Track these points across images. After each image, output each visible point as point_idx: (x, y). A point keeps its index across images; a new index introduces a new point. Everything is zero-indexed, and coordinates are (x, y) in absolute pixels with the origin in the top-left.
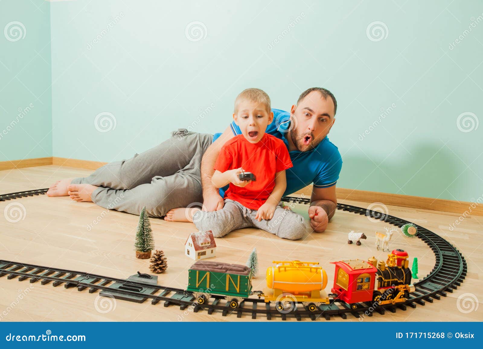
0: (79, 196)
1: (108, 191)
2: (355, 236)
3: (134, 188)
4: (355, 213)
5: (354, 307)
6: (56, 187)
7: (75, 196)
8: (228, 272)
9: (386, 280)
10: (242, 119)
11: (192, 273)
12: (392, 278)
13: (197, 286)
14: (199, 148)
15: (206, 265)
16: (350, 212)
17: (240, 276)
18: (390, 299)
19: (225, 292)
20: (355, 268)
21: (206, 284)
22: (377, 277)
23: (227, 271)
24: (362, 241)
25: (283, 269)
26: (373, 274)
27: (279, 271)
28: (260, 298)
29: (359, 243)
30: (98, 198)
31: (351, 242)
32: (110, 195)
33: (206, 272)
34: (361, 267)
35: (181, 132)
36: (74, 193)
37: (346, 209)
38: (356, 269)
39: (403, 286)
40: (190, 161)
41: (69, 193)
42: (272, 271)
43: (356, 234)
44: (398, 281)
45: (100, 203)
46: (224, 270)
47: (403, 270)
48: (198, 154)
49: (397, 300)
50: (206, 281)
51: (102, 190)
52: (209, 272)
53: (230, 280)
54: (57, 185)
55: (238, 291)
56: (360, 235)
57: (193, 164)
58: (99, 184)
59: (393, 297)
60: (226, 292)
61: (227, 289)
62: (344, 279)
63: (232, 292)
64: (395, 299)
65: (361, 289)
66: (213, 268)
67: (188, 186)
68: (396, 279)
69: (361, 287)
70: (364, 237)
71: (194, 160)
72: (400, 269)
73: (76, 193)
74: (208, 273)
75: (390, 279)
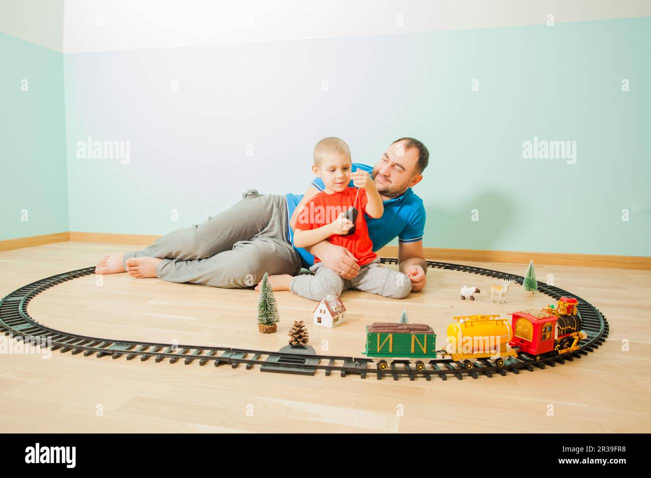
0: (139, 271)
1: (176, 263)
2: (468, 291)
3: (213, 256)
4: (458, 270)
5: (538, 358)
6: (105, 263)
7: (134, 272)
8: (412, 332)
9: (563, 329)
10: (329, 172)
11: (372, 337)
12: (567, 326)
13: (378, 351)
14: (275, 210)
15: (385, 327)
16: (452, 270)
17: (427, 335)
18: (567, 348)
19: (410, 355)
20: (538, 317)
21: (389, 348)
22: (557, 325)
23: (410, 331)
24: (476, 295)
25: (468, 324)
26: (553, 322)
27: (466, 327)
28: (443, 357)
29: (472, 298)
30: (163, 272)
31: (464, 298)
32: (179, 267)
33: (388, 335)
34: (543, 316)
35: (252, 192)
36: (133, 268)
37: (446, 268)
38: (540, 318)
39: (576, 333)
40: (268, 223)
41: (127, 268)
42: (457, 327)
43: (469, 289)
44: (572, 329)
45: (166, 277)
46: (408, 331)
47: (572, 317)
48: (276, 215)
49: (574, 347)
50: (389, 344)
51: (167, 263)
52: (392, 334)
53: (415, 341)
54: (106, 261)
55: (425, 352)
56: (474, 289)
57: (273, 225)
58: (165, 255)
59: (570, 346)
60: (412, 354)
61: (412, 351)
62: (526, 330)
63: (418, 353)
64: (572, 347)
65: (545, 339)
66: (394, 329)
67: (276, 250)
68: (570, 327)
69: (545, 336)
70: (478, 291)
71: (274, 221)
72: (570, 316)
73: (136, 268)
74: (390, 336)
75: (565, 327)
